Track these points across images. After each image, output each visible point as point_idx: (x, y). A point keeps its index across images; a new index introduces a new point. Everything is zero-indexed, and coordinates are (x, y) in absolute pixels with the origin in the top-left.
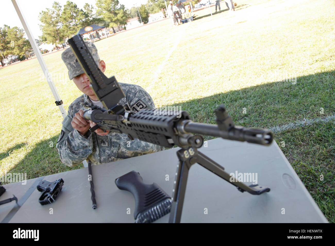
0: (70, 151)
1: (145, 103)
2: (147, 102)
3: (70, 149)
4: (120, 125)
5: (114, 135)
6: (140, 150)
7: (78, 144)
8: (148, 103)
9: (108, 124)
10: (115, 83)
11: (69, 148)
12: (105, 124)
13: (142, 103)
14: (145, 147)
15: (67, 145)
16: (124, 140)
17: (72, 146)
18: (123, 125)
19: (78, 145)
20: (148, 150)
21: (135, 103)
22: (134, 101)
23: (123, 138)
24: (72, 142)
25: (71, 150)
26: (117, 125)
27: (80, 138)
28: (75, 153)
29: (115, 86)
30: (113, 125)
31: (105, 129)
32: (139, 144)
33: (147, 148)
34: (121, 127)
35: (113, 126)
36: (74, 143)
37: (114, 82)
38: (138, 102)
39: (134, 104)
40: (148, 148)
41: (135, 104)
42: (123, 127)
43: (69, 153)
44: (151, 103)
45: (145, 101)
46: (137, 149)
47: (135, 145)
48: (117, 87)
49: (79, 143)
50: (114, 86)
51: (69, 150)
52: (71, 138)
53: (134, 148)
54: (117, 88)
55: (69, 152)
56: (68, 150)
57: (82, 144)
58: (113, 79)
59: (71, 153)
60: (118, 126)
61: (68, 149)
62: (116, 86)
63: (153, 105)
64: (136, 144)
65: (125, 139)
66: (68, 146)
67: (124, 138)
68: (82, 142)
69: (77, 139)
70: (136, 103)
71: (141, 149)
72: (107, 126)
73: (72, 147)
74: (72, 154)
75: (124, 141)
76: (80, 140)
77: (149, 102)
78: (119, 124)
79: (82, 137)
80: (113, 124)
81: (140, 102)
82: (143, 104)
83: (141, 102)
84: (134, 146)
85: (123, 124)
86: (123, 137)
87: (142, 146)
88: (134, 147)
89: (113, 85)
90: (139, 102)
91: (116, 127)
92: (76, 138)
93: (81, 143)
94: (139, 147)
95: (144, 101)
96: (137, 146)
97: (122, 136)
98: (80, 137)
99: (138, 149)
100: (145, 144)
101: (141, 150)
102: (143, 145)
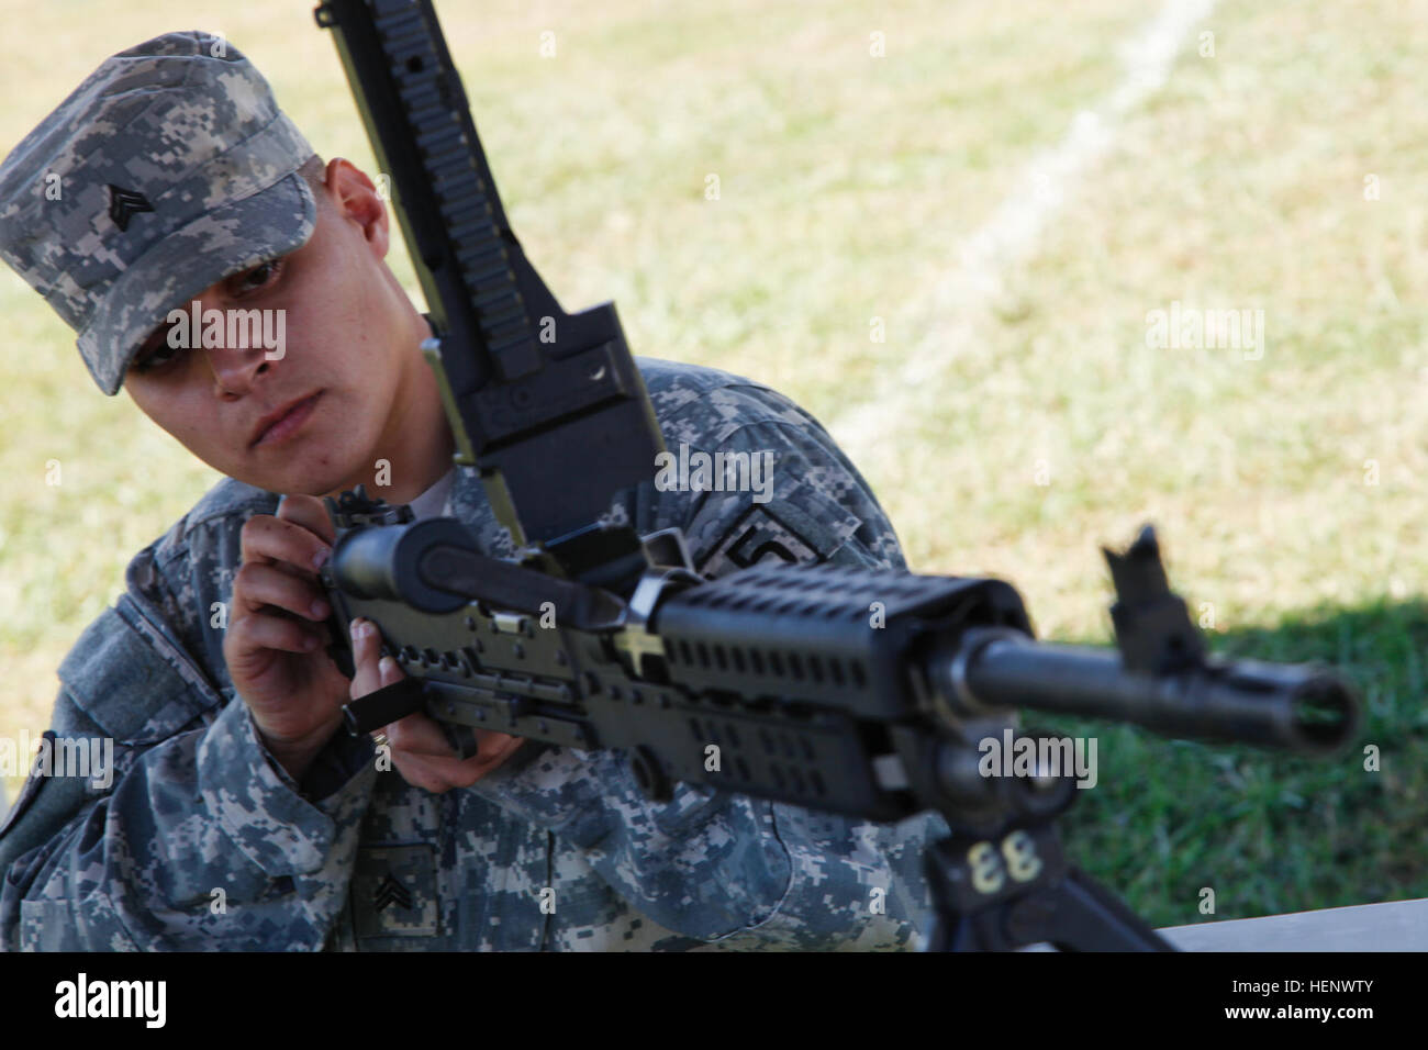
0: (123, 899)
1: (805, 530)
2: (821, 520)
3: (128, 884)
4: (591, 676)
5: (552, 792)
6: (778, 928)
7: (225, 842)
8: (836, 524)
9: (506, 674)
10: (612, 359)
11: (125, 876)
12: (481, 670)
13: (779, 529)
14: (828, 899)
15: (113, 849)
16: (640, 829)
17: (154, 865)
18: (611, 676)
19: (220, 857)
20: (860, 930)
21: (713, 541)
22: (711, 527)
23: (627, 814)
24: (159, 820)
25: (132, 899)
26: (566, 673)
27: (255, 793)
28: (169, 931)
29: (608, 376)
30: (537, 679)
31: (469, 716)
32: (768, 863)
33: (847, 904)
34: (596, 688)
35: (543, 691)
36: (184, 839)
37: (608, 348)
38: (744, 528)
39: (707, 548)
40: (855, 906)
41: (721, 552)
42: (609, 692)
43: (114, 920)
44: (858, 523)
45: (805, 509)
46: (758, 920)
47: (737, 880)
48: (622, 390)
49: (231, 832)
50: (599, 375)
51: (117, 889)
52: (162, 782)
53: (730, 906)
54: (618, 399)
55: (119, 910)
56: (107, 890)
57: (251, 853)
58: (602, 325)
59: (127, 922)
60: (573, 685)
61: (114, 883)
62: (617, 376)
63: (888, 541)
64: (743, 866)
65: (652, 824)
66: (116, 857)
67: (637, 812)
68: (265, 832)
69: (223, 794)
70: (726, 535)
71: (790, 914)
72: (489, 695)
73: (148, 874)
74: (138, 935)
75: (637, 845)
76: (249, 805)
77: (842, 520)
78: (588, 664)
79: (278, 783)
80: (539, 670)
81: (760, 526)
82: (788, 542)
83: (773, 526)
84: (733, 889)
85: (616, 667)
86: (634, 805)
87: (796, 882)
88: (729, 899)
89: (596, 371)
90: (753, 530)
91: (558, 692)
92: (215, 788)
93: (253, 835)
94: (772, 892)
95: (794, 515)
96: (750, 886)
97: (624, 801)
98: (260, 782)
99: (762, 909)
100: (824, 868)
101: (795, 922)
102: (804, 873)
